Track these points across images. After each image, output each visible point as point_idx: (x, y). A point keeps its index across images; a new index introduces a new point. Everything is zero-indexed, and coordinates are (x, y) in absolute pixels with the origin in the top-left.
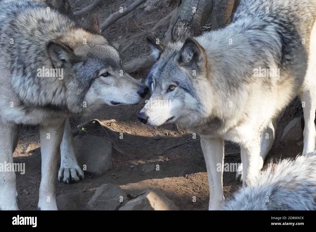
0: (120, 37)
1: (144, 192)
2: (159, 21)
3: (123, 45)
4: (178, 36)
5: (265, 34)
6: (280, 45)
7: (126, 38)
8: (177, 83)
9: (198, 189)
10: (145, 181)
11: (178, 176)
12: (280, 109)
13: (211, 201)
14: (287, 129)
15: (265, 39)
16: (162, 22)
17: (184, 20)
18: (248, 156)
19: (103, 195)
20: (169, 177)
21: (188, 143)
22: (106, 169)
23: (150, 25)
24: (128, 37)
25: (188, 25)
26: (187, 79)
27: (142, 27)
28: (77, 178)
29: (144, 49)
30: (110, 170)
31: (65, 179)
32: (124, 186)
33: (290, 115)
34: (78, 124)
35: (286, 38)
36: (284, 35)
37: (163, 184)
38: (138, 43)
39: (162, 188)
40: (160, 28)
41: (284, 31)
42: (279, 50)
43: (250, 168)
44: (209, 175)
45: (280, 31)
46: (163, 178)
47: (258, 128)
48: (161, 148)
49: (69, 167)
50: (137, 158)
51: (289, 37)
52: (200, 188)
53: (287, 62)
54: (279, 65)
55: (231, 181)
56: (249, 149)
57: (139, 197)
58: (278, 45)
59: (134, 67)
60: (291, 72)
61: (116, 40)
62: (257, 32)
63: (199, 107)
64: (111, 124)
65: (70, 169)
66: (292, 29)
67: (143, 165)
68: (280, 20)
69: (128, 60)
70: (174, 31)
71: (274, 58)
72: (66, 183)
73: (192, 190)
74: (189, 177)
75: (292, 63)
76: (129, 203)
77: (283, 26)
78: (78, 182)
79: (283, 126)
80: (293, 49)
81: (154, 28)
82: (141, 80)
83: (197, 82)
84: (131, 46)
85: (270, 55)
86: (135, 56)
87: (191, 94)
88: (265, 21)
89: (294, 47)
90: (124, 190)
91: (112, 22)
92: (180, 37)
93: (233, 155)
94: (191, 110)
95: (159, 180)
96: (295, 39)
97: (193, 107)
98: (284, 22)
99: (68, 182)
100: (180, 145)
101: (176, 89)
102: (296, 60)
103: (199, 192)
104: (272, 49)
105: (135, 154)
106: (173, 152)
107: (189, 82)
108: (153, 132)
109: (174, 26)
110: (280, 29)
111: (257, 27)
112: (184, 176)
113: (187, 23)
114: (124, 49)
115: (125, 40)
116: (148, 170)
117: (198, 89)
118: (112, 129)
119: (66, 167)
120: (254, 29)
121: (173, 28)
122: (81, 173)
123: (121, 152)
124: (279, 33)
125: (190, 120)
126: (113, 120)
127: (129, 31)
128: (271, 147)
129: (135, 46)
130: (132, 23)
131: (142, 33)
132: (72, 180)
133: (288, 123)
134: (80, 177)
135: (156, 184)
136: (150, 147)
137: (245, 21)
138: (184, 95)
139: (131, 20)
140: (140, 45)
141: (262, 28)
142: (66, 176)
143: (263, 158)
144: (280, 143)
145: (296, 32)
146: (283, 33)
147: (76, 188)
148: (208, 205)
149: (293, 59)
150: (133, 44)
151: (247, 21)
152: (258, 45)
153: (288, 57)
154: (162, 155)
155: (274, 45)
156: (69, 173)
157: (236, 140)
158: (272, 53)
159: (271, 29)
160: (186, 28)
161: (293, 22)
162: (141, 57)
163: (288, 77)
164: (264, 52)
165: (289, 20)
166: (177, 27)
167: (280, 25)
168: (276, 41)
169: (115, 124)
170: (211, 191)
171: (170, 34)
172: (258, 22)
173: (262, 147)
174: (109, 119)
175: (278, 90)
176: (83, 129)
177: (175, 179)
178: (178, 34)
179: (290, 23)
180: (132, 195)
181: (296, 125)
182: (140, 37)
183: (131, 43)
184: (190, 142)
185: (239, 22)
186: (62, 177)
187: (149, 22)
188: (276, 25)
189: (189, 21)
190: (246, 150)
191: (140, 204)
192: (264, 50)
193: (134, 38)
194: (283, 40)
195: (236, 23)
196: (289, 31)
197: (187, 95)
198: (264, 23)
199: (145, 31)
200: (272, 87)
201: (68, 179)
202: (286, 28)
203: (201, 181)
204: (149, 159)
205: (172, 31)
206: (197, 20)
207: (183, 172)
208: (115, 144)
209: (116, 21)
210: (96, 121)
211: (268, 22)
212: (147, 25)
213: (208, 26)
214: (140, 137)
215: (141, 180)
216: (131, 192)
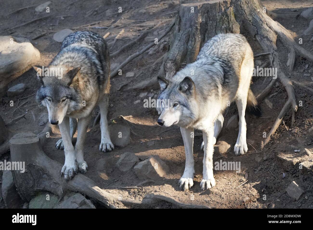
0: (135, 69)
1: (148, 157)
2: (156, 60)
3: (136, 73)
4: (167, 68)
5: (214, 68)
6: (223, 73)
7: (138, 70)
8: (179, 102)
9: (179, 155)
10: (149, 151)
11: (168, 148)
12: (223, 110)
13: (186, 162)
14: (230, 121)
15: (214, 70)
16: (159, 60)
17: (171, 59)
18: (207, 137)
19: (125, 159)
20: (163, 148)
21: (173, 129)
22: (127, 144)
23: (151, 62)
24: (139, 69)
25: (173, 62)
26: (185, 100)
27: (147, 63)
28: (110, 149)
29: (148, 76)
30: (129, 144)
31: (103, 150)
32: (137, 154)
33: (231, 113)
34: (111, 118)
35: (226, 70)
36: (225, 68)
37: (159, 153)
38: (145, 72)
39: (159, 155)
40: (157, 64)
41: (225, 66)
42: (222, 76)
43: (208, 143)
44: (185, 148)
45: (222, 66)
46: (159, 149)
47: (213, 121)
48: (158, 132)
49: (106, 143)
50: (144, 138)
51: (228, 69)
52: (181, 155)
53: (227, 84)
54: (222, 85)
55: (198, 151)
56: (207, 133)
57: (145, 160)
58: (221, 73)
59: (143, 86)
60: (228, 89)
61: (133, 70)
62: (210, 67)
63: (191, 115)
64: (130, 118)
65: (106, 144)
66: (230, 65)
67: (148, 142)
68: (223, 60)
69: (139, 82)
70: (165, 66)
71: (220, 81)
72: (104, 152)
73: (176, 156)
74: (174, 148)
75: (229, 84)
76: (140, 163)
77: (224, 63)
78: (111, 151)
79: (227, 120)
80: (230, 76)
81: (154, 64)
82: (147, 93)
83: (191, 101)
84: (141, 74)
85: (217, 79)
86: (143, 80)
87: (187, 108)
88: (214, 60)
89: (230, 75)
90: (137, 156)
91: (131, 61)
92: (169, 69)
93: (198, 136)
94: (187, 117)
95: (157, 150)
96: (231, 70)
97: (188, 115)
98: (225, 61)
99: (105, 151)
100: (169, 130)
101: (178, 105)
102: (231, 83)
103: (180, 157)
104: (218, 76)
105: (144, 135)
106: (165, 134)
107: (186, 101)
108: (154, 123)
109: (166, 63)
110: (223, 65)
111: (209, 64)
112: (171, 148)
113: (173, 61)
114: (137, 75)
115: (138, 71)
116: (151, 145)
117: (191, 105)
118: (130, 121)
119: (104, 143)
120: (208, 65)
121: (165, 64)
122: (113, 146)
123: (136, 134)
124: (222, 67)
125: (184, 122)
126: (131, 116)
127: (140, 65)
128: (220, 131)
129: (143, 74)
130: (141, 61)
131: (147, 66)
132: (108, 150)
133: (230, 118)
134: (112, 149)
135: (155, 153)
136: (152, 131)
137: (203, 60)
138: (183, 109)
139: (141, 59)
140: (146, 74)
141: (212, 64)
142: (104, 148)
143: (216, 138)
144: (226, 129)
145: (232, 66)
146: (224, 67)
147: (110, 155)
148: (185, 165)
149: (230, 82)
150: (142, 73)
151: (204, 60)
152: (211, 74)
153: (227, 80)
154: (159, 136)
155: (219, 73)
156: (105, 146)
157: (201, 128)
158: (218, 78)
159: (217, 65)
160: (172, 64)
161: (230, 60)
162: (147, 80)
163: (227, 92)
164: (214, 77)
165: (228, 59)
166: (167, 63)
167: (223, 62)
168: (220, 71)
169: (132, 118)
170: (186, 156)
171: (163, 67)
172: (210, 60)
173: (215, 132)
174: (129, 115)
175: (222, 99)
176: (114, 121)
177: (166, 149)
178: (168, 67)
179: (229, 61)
180: (142, 159)
181: (235, 119)
182: (146, 69)
183: (141, 72)
184: (175, 129)
185: (200, 61)
186: (102, 149)
187: (151, 60)
188: (221, 62)
189: (174, 60)
190: (206, 133)
191: (146, 164)
192: (214, 76)
193: (143, 70)
194: (224, 70)
195: (198, 61)
196: (228, 66)
197: (185, 108)
198: (213, 61)
199: (149, 65)
200: (219, 97)
201: (105, 149)
202: (226, 64)
203: (181, 151)
204: (151, 138)
205: (164, 65)
206: (178, 59)
207: (170, 146)
208: (132, 130)
209: (133, 59)
210: (121, 117)
211: (216, 61)
212: (150, 62)
213: (184, 63)
214: (146, 125)
215: (147, 150)
216: (141, 157)
